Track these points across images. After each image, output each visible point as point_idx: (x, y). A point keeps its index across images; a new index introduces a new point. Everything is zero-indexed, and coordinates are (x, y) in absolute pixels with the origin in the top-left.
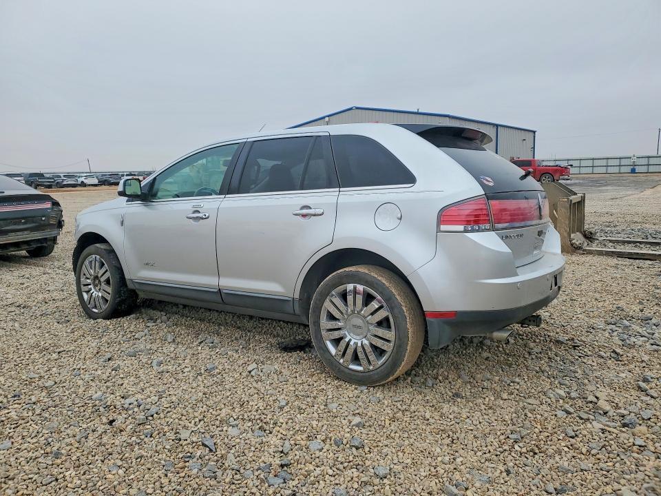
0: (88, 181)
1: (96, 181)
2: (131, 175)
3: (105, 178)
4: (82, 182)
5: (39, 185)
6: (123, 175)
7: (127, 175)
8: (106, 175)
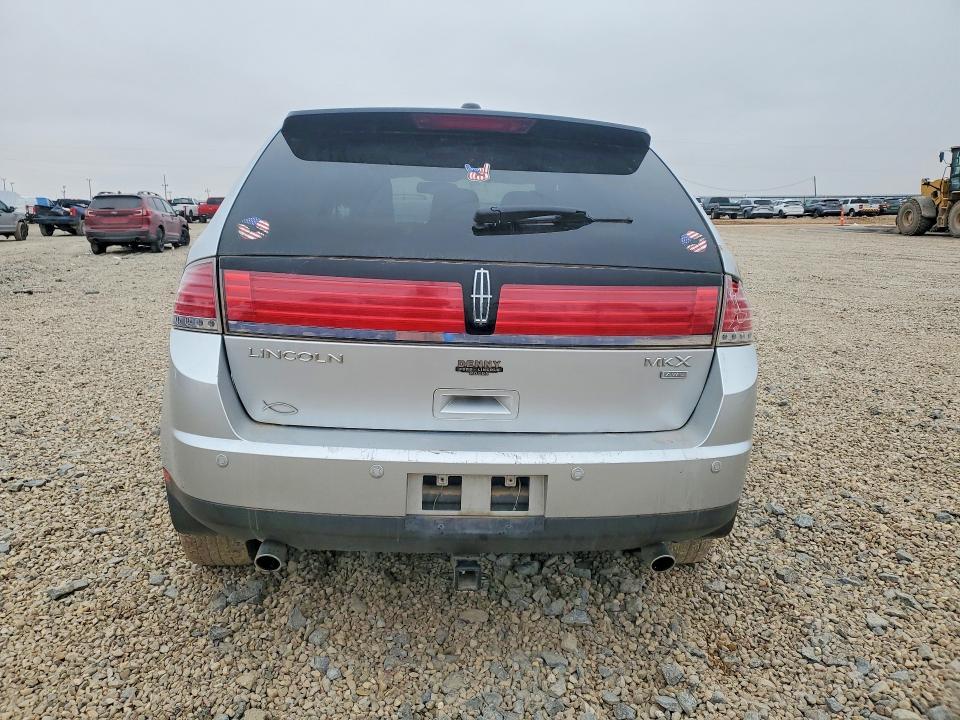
0: (787, 210)
1: (801, 211)
2: (859, 201)
3: (816, 205)
4: (781, 211)
5: (721, 214)
6: (846, 202)
7: (853, 202)
8: (818, 201)
